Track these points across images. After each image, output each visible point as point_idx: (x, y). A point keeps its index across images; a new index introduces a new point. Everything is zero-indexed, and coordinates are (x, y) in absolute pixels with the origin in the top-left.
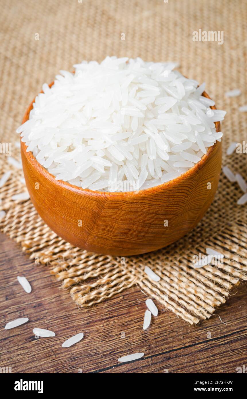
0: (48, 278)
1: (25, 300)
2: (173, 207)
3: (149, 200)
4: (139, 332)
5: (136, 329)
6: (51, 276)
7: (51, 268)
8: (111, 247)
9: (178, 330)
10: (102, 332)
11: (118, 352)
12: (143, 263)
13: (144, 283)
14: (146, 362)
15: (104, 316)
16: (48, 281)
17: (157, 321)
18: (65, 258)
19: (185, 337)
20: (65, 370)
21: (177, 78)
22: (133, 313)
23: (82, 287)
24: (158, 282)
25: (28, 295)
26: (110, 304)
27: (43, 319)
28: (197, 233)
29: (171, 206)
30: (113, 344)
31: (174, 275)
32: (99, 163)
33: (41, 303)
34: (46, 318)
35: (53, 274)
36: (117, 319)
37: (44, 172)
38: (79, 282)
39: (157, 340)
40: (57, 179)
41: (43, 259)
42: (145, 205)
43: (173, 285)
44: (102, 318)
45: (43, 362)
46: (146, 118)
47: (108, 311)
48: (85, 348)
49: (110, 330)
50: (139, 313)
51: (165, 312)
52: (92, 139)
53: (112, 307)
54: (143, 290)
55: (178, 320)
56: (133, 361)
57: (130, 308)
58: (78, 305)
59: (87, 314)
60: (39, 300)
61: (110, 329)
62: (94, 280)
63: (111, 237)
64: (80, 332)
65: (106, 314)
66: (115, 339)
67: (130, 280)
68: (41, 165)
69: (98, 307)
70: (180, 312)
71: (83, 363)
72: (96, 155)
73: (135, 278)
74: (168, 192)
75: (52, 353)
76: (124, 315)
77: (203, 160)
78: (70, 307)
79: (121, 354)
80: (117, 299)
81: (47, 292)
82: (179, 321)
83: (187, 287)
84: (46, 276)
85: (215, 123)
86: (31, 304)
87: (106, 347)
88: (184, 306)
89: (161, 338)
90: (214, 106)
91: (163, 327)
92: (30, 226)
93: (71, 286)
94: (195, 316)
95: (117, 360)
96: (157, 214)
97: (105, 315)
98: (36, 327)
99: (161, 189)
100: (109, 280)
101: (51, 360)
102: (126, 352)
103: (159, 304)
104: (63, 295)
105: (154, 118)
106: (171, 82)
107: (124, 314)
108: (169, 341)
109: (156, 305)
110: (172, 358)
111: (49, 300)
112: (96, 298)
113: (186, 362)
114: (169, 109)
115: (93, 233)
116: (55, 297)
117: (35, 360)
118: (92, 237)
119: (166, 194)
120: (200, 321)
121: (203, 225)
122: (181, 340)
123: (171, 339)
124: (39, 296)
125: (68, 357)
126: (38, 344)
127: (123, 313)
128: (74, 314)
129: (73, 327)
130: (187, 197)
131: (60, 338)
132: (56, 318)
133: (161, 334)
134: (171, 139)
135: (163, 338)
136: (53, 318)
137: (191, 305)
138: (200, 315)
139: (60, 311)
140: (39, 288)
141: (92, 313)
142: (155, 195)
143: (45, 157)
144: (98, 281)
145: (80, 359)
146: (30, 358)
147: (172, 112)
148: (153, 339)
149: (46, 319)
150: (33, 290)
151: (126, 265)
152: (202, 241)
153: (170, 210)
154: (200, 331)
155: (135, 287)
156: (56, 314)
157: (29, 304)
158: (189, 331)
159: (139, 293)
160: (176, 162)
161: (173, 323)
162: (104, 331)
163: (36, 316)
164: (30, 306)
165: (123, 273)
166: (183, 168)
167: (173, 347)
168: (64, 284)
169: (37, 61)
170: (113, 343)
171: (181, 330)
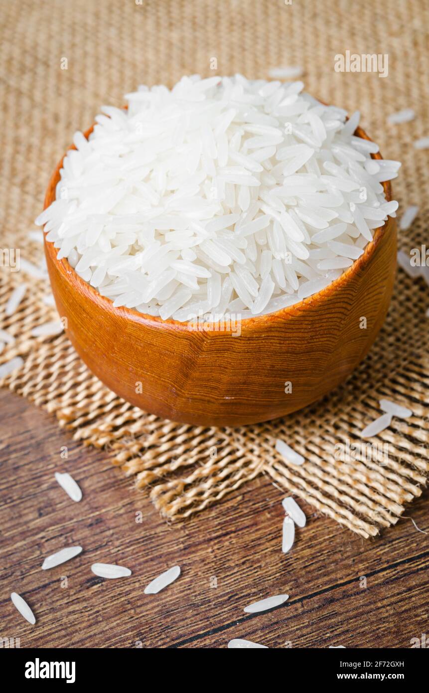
0: (108, 472)
1: (72, 514)
2: (321, 339)
3: (279, 331)
4: (276, 557)
5: (270, 553)
6: (114, 468)
7: (112, 454)
8: (217, 414)
9: (342, 549)
10: (212, 562)
11: (244, 596)
12: (271, 435)
13: (276, 470)
14: (292, 610)
15: (212, 533)
16: (109, 478)
17: (305, 536)
18: (135, 434)
19: (356, 561)
20: (153, 634)
21: (309, 108)
22: (263, 525)
23: (170, 484)
24: (301, 466)
25: (77, 505)
26: (221, 510)
27: (106, 546)
28: (361, 373)
29: (317, 337)
30: (232, 582)
31: (327, 451)
32: (188, 272)
33: (101, 518)
34: (113, 543)
35: (118, 465)
36: (235, 537)
37: (93, 294)
38: (164, 476)
39: (308, 569)
40: (115, 305)
41: (97, 439)
42: (274, 339)
43: (328, 469)
44: (209, 536)
45: (115, 624)
46: (264, 187)
47: (219, 524)
48: (186, 593)
49: (225, 557)
50: (273, 523)
51: (318, 518)
52: (171, 230)
53: (225, 517)
54: (276, 482)
55: (341, 532)
56: (271, 610)
57: (256, 517)
58: (166, 517)
59: (182, 532)
60: (98, 513)
61: (225, 555)
62: (190, 469)
63: (217, 397)
64: (173, 564)
65: (215, 529)
66: (235, 573)
67: (252, 466)
68: (84, 281)
69: (200, 518)
70: (344, 517)
71: (183, 620)
72: (180, 258)
73: (261, 462)
74: (311, 314)
75: (129, 606)
76: (248, 529)
77: (368, 253)
78: (153, 521)
79: (248, 599)
80: (231, 501)
81: (110, 497)
82: (343, 533)
83: (352, 472)
84: (105, 468)
85: (382, 183)
86: (83, 520)
87: (221, 588)
88: (351, 507)
89: (314, 565)
90: (379, 153)
91: (316, 545)
92: (68, 380)
93: (150, 484)
94: (370, 523)
95: (243, 611)
96: (295, 354)
97: (213, 531)
98: (96, 561)
99: (300, 311)
100: (215, 469)
101: (127, 618)
102: (256, 595)
103: (306, 505)
104: (138, 501)
105: (277, 184)
106: (299, 115)
107: (248, 527)
108: (329, 569)
109: (301, 506)
110: (338, 600)
111: (114, 512)
112: (195, 503)
113: (362, 606)
114: (301, 166)
115: (185, 394)
116: (124, 506)
117: (101, 619)
118: (184, 399)
119: (308, 318)
120: (380, 532)
121: (369, 358)
122: (350, 566)
123: (333, 566)
124: (96, 505)
125: (156, 610)
126: (103, 591)
127: (245, 526)
128: (159, 533)
129: (160, 556)
130: (344, 320)
131: (140, 577)
132: (130, 542)
133: (313, 558)
134: (309, 220)
135: (318, 565)
136: (124, 543)
137: (362, 503)
138: (379, 520)
139: (135, 530)
140: (94, 491)
141: (191, 530)
142: (289, 322)
143: (90, 267)
144: (197, 472)
145: (179, 612)
146: (91, 617)
147: (307, 172)
148: (301, 568)
149: (112, 545)
150: (84, 495)
151: (243, 440)
152: (371, 387)
153: (316, 344)
154: (382, 547)
155: (262, 478)
156: (129, 535)
157: (80, 521)
158: (363, 549)
159: (270, 488)
160: (321, 260)
161: (333, 537)
162: (215, 559)
163: (94, 542)
164: (82, 525)
165: (239, 454)
166: (335, 270)
167: (337, 580)
168: (139, 482)
169: (52, 81)
170: (233, 580)
171: (348, 549)
